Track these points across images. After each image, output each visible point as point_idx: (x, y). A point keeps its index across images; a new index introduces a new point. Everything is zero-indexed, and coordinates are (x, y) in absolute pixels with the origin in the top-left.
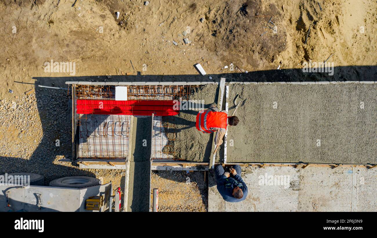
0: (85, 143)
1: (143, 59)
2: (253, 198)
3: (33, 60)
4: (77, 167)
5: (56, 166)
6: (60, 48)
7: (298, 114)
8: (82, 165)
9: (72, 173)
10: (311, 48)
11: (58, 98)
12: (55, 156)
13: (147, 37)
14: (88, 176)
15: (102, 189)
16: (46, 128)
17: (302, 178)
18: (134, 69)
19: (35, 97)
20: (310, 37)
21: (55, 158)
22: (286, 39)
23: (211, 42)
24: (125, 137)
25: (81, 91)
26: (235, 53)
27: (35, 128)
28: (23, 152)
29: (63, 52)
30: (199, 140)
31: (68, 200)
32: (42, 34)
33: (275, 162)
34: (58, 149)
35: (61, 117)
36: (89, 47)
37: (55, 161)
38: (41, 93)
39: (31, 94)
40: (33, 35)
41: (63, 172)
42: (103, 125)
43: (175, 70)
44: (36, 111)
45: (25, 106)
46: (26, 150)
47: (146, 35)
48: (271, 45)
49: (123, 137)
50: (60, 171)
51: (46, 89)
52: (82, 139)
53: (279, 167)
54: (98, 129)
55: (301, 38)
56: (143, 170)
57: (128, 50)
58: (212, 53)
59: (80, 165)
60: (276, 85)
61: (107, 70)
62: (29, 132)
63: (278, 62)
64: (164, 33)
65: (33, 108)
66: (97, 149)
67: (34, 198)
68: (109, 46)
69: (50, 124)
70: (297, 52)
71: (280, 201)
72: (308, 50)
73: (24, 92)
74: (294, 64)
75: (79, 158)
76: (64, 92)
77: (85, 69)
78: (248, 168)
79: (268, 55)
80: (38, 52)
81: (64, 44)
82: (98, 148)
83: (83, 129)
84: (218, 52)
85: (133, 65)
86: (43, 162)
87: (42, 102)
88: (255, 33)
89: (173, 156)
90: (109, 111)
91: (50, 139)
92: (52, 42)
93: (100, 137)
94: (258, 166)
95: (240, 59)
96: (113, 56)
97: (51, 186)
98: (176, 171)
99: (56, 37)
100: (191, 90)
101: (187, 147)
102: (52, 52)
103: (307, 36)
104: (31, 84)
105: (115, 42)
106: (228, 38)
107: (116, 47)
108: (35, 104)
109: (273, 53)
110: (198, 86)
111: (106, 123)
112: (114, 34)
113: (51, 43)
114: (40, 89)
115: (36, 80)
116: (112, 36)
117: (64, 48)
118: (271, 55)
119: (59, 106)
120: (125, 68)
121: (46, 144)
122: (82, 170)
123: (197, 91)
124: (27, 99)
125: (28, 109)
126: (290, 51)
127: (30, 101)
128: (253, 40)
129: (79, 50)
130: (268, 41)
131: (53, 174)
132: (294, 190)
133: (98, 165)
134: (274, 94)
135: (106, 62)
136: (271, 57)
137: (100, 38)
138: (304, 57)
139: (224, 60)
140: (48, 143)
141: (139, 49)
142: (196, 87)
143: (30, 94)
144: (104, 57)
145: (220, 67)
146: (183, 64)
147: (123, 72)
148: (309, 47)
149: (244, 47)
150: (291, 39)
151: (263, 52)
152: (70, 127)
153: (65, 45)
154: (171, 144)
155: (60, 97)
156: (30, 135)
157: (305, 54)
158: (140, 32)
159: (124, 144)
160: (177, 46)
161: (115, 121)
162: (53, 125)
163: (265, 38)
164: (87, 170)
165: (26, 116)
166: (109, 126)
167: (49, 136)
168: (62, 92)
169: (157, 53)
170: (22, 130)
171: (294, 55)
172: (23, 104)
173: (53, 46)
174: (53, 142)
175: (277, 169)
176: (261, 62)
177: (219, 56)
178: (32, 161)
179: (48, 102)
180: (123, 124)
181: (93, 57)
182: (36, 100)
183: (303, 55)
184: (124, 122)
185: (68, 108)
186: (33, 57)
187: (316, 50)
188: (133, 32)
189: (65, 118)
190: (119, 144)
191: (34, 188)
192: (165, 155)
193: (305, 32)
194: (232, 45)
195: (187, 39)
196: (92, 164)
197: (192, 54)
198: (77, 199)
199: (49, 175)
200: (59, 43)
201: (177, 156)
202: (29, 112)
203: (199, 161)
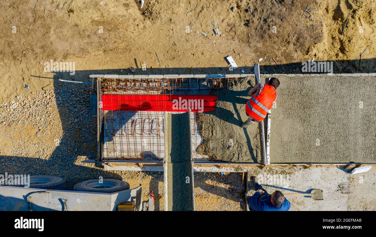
0: (110, 143)
1: (170, 51)
2: (297, 202)
3: (51, 52)
4: (101, 169)
5: (78, 167)
6: (80, 40)
7: (349, 109)
8: (107, 167)
9: (95, 176)
10: (348, 40)
11: (78, 93)
12: (76, 156)
13: (174, 28)
14: (114, 179)
15: (133, 193)
16: (66, 126)
17: (352, 180)
18: (159, 62)
19: (53, 93)
20: (347, 27)
21: (76, 159)
22: (322, 29)
23: (243, 33)
24: (154, 135)
25: (106, 85)
26: (270, 44)
27: (54, 126)
28: (41, 153)
29: (84, 43)
30: (238, 139)
31: (98, 206)
32: (61, 24)
33: (323, 162)
34: (80, 150)
35: (83, 115)
36: (111, 39)
37: (77, 162)
38: (60, 88)
39: (49, 90)
40: (51, 25)
41: (86, 174)
42: (130, 122)
43: (205, 63)
44: (55, 107)
45: (42, 102)
46: (45, 150)
47: (172, 25)
48: (307, 35)
49: (152, 136)
50: (82, 174)
51: (65, 84)
52: (107, 138)
53: (326, 168)
54: (125, 126)
55: (338, 29)
56: (182, 173)
57: (153, 41)
58: (245, 45)
59: (105, 166)
60: (324, 77)
61: (131, 63)
62: (47, 130)
63: (313, 55)
64: (192, 23)
65: (51, 104)
66: (124, 149)
67: (59, 204)
68: (133, 37)
69: (70, 122)
70: (333, 44)
71: (327, 205)
72: (344, 42)
73: (41, 87)
74: (329, 57)
75: (104, 159)
76: (84, 87)
77: (107, 62)
78: (291, 169)
79: (304, 47)
80: (56, 44)
81: (85, 34)
82: (125, 147)
83: (108, 127)
84: (250, 43)
85: (158, 57)
86: (63, 164)
87: (61, 98)
88: (291, 23)
89: (208, 156)
90: (138, 107)
91: (71, 138)
92: (72, 32)
93: (127, 135)
94: (303, 167)
95: (274, 50)
96: (137, 49)
97: (77, 190)
98: (210, 173)
99: (76, 28)
100: (229, 83)
101: (224, 147)
102: (72, 43)
103: (345, 27)
104: (49, 79)
105: (139, 32)
106: (262, 28)
107: (141, 38)
108: (53, 101)
109: (309, 44)
110: (237, 78)
111: (134, 120)
112: (138, 24)
113: (71, 34)
114: (59, 84)
115: (55, 74)
116: (136, 26)
117: (85, 39)
118: (307, 47)
119: (80, 102)
120: (150, 61)
121: (67, 144)
122: (106, 172)
123: (236, 85)
124: (45, 95)
125: (46, 105)
126: (326, 43)
127: (48, 97)
128: (289, 30)
129: (101, 41)
130: (304, 31)
131: (75, 176)
132: (342, 193)
133: (125, 167)
134: (322, 87)
135: (129, 54)
136: (306, 49)
137: (123, 28)
138: (339, 50)
139: (257, 52)
140: (69, 142)
141: (165, 40)
142: (234, 80)
143: (47, 90)
144: (127, 49)
145: (253, 59)
146: (213, 56)
147: (148, 66)
148: (345, 38)
149: (279, 37)
150: (326, 30)
151: (298, 44)
152: (92, 126)
153: (86, 36)
154: (206, 143)
155: (80, 92)
156: (49, 134)
157: (341, 46)
158: (167, 22)
159: (153, 144)
160: (206, 37)
161: (144, 118)
162: (74, 123)
163: (301, 28)
164: (113, 172)
165: (43, 113)
166: (137, 123)
167: (69, 135)
168: (83, 87)
169: (184, 44)
170: (40, 128)
171: (329, 47)
172: (40, 101)
173: (73, 37)
174: (74, 142)
175: (324, 170)
176: (296, 54)
177: (252, 48)
178: (51, 163)
179: (67, 98)
180: (152, 121)
181: (115, 50)
182: (54, 96)
183: (339, 47)
184: (153, 119)
185: (90, 105)
186: (51, 49)
187: (354, 42)
188: (158, 22)
189: (87, 116)
190: (148, 144)
191: (59, 193)
192: (199, 155)
193: (343, 22)
194: (266, 36)
195: (218, 29)
196: (118, 165)
197: (223, 46)
198: (108, 205)
199: (70, 178)
200: (79, 34)
201: (213, 156)
202: (48, 109)
203: (238, 162)
